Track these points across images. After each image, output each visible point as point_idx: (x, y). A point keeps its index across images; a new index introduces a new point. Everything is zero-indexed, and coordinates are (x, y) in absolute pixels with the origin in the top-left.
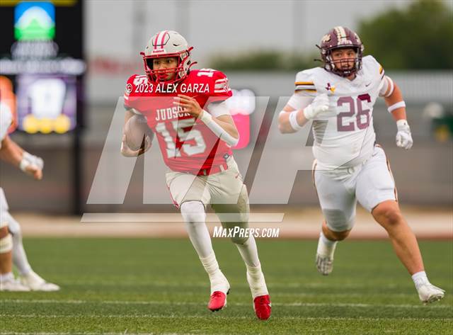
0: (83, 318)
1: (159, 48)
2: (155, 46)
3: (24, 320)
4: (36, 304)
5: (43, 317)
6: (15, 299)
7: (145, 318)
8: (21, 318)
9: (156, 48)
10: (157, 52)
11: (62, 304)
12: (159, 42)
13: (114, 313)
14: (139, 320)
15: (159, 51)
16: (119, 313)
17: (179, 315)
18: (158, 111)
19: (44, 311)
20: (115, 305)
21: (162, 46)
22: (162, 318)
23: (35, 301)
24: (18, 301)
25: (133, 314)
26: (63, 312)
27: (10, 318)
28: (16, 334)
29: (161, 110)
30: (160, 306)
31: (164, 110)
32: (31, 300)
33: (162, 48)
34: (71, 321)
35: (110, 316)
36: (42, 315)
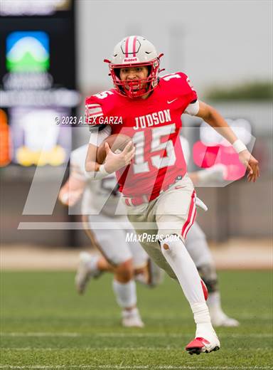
0: (79, 351)
1: (131, 56)
2: (127, 54)
3: (19, 353)
4: (31, 337)
5: (38, 350)
6: (10, 332)
7: (140, 351)
8: (16, 351)
9: (127, 56)
10: (129, 60)
11: (57, 338)
12: (130, 50)
13: (110, 346)
14: (135, 353)
15: (132, 60)
16: (114, 346)
17: (174, 347)
18: (137, 119)
19: (39, 344)
20: (111, 338)
21: (134, 53)
22: (158, 351)
23: (30, 334)
24: (13, 334)
25: (128, 346)
26: (59, 346)
27: (5, 352)
28: (11, 367)
29: (140, 118)
30: (156, 338)
31: (143, 117)
32: (25, 332)
33: (134, 56)
34: (66, 353)
35: (106, 349)
36: (37, 348)
